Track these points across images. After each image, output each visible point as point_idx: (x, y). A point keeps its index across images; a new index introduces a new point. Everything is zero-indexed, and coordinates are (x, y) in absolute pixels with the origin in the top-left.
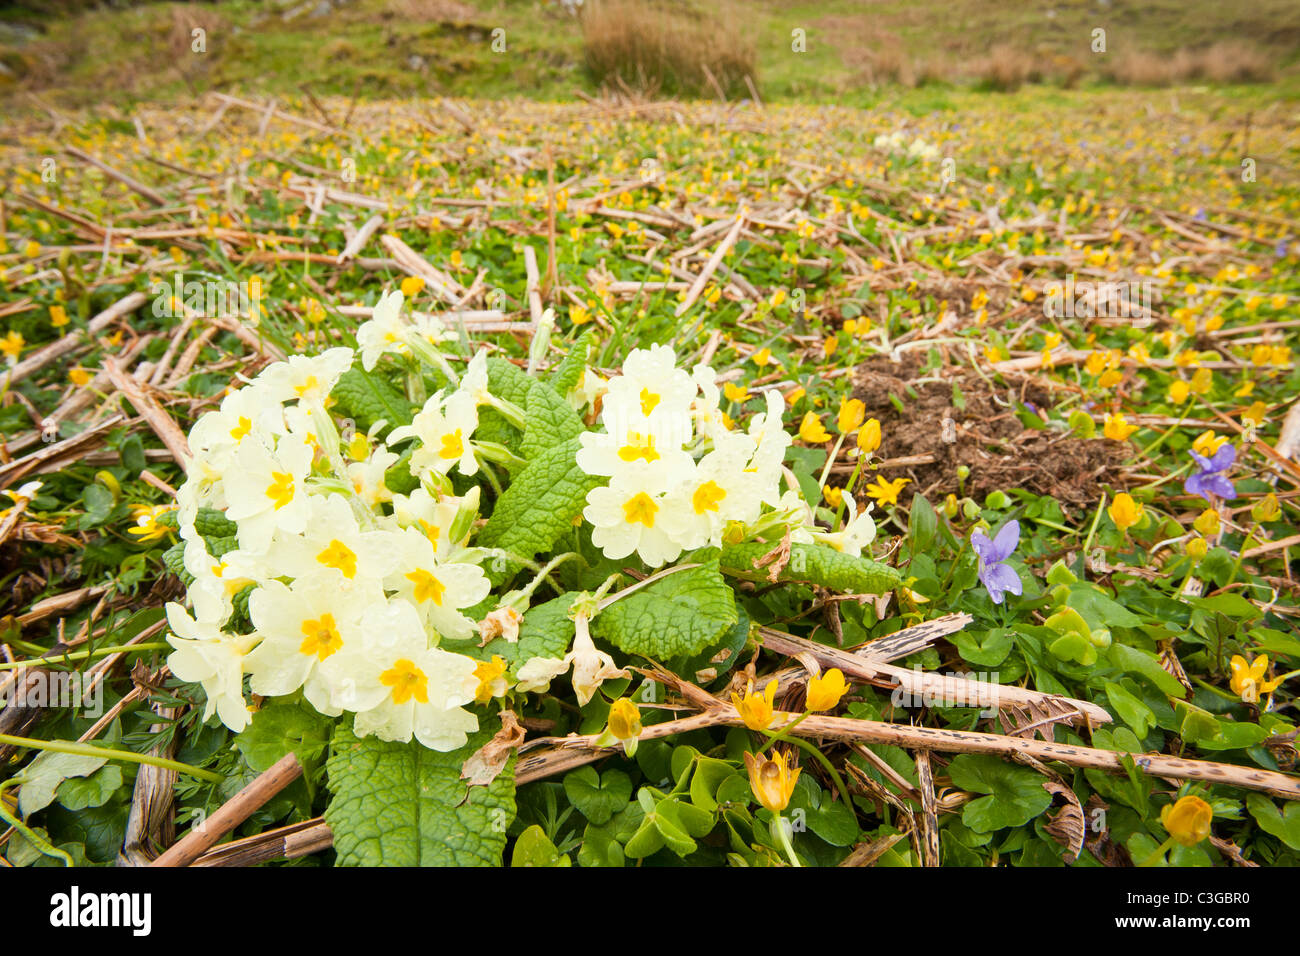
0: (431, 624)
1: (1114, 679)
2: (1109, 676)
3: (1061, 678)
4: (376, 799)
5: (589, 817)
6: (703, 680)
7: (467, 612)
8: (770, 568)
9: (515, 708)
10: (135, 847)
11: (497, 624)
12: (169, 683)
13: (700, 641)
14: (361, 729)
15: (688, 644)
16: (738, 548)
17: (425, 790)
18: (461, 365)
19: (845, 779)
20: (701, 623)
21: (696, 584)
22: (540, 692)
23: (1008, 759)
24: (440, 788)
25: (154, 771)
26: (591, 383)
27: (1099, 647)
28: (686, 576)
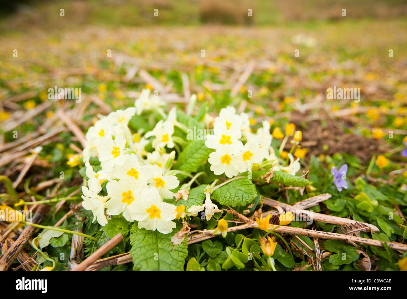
0: (161, 194)
1: (379, 217)
2: (377, 216)
3: (361, 216)
4: (145, 248)
5: (210, 255)
6: (245, 214)
7: (172, 191)
8: (267, 179)
9: (187, 221)
10: (73, 259)
11: (181, 194)
12: (81, 210)
13: (246, 201)
14: (140, 226)
15: (242, 202)
16: (256, 172)
17: (160, 245)
18: (167, 113)
19: (290, 246)
20: (246, 196)
21: (244, 183)
22: (195, 216)
23: (345, 242)
24: (165, 245)
25: (77, 236)
26: (208, 118)
27: (373, 206)
28: (240, 181)
